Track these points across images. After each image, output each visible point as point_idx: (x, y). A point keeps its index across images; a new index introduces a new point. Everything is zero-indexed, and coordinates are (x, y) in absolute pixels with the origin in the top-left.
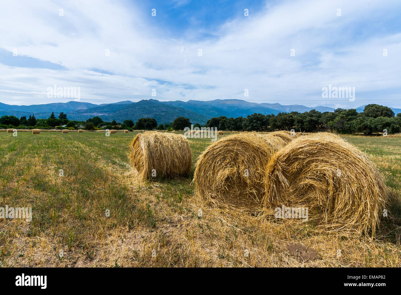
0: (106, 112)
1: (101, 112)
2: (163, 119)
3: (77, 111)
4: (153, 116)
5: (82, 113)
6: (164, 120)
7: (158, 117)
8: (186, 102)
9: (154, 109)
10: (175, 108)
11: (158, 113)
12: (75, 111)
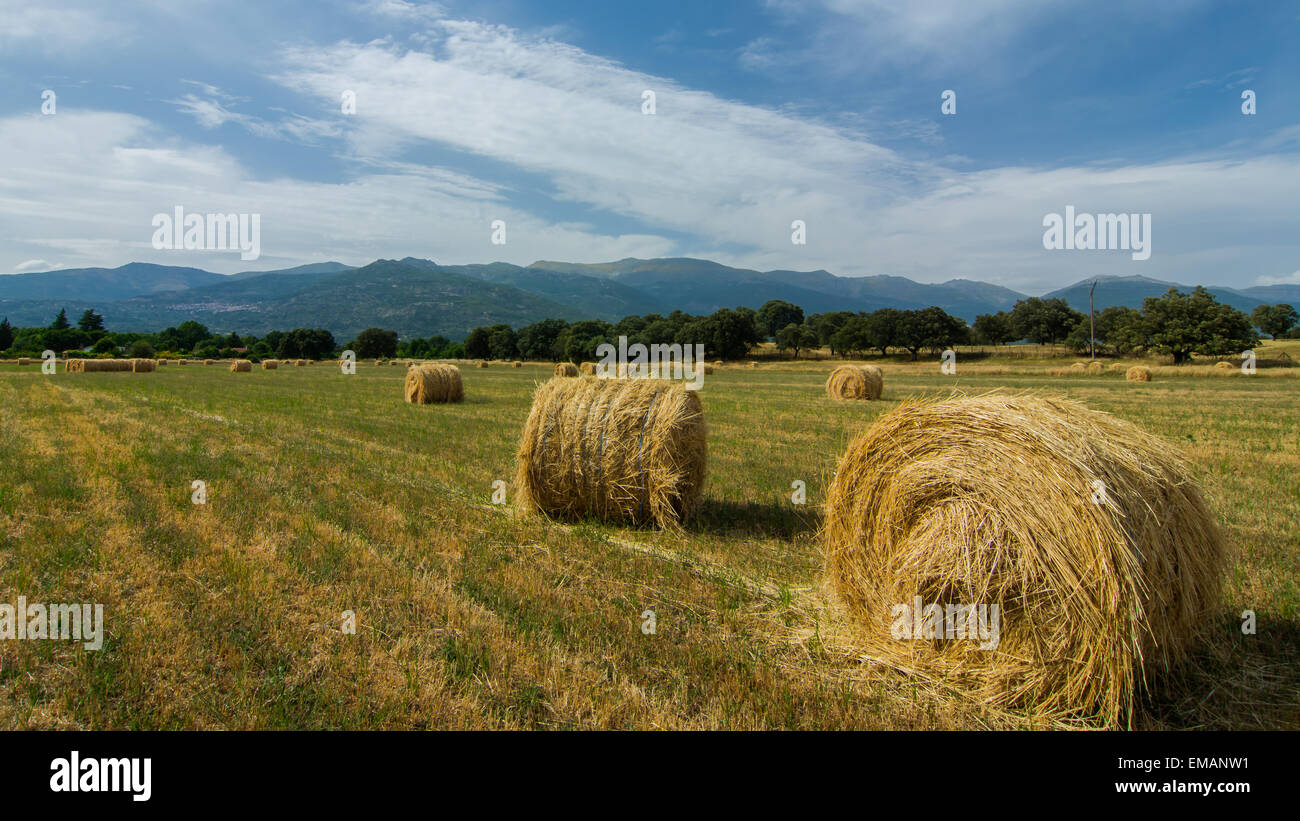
0: (253, 300)
1: (236, 301)
2: (445, 324)
3: (152, 297)
4: (414, 312)
5: (170, 302)
6: (449, 327)
7: (429, 317)
8: (526, 269)
9: (418, 291)
10: (487, 288)
11: (428, 304)
12: (146, 297)
